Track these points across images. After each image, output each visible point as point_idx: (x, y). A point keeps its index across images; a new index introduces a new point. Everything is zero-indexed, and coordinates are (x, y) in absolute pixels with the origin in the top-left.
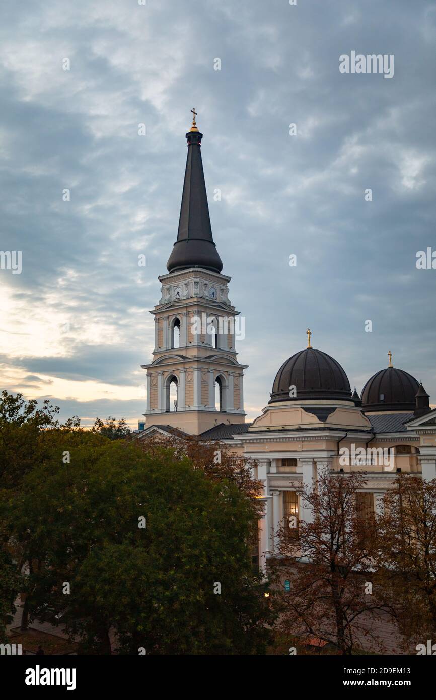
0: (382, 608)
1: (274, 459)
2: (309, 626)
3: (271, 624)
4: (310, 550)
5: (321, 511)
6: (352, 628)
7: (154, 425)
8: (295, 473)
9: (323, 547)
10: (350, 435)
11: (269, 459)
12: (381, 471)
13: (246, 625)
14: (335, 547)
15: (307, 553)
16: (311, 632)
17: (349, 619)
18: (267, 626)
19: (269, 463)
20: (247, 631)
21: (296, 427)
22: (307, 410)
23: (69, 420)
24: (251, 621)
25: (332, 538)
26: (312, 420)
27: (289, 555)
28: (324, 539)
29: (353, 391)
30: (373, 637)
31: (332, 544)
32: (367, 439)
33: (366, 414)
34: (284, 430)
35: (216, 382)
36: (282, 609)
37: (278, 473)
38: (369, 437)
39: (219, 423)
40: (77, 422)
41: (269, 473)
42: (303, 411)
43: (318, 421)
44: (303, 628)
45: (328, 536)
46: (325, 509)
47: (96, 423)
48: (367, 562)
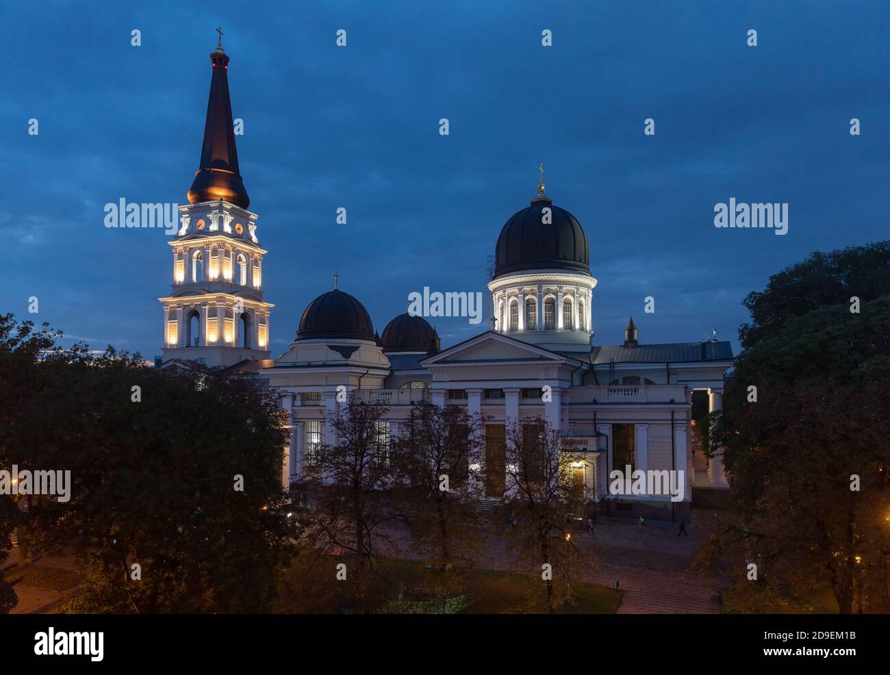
0: (398, 517)
1: (298, 393)
2: (332, 537)
3: (296, 538)
4: (335, 471)
5: (347, 435)
6: (372, 536)
7: (172, 359)
8: (319, 406)
9: (348, 467)
10: (371, 372)
11: (294, 393)
12: (397, 403)
13: (272, 541)
14: (358, 467)
15: (332, 474)
16: (335, 542)
17: (370, 528)
18: (292, 541)
19: (294, 397)
20: (273, 546)
21: (321, 363)
22: (332, 348)
23: (75, 345)
24: (277, 538)
25: (357, 460)
26: (337, 357)
27: (316, 475)
28: (349, 461)
29: (375, 332)
30: (389, 542)
31: (356, 464)
32: (386, 375)
33: (386, 354)
34: (309, 366)
35: (241, 320)
36: (308, 524)
37: (302, 406)
38: (388, 374)
39: (243, 359)
40: (84, 348)
41: (293, 406)
42: (327, 348)
43: (343, 359)
44: (328, 539)
45: (353, 458)
46: (350, 434)
47: (108, 350)
48: (386, 480)
